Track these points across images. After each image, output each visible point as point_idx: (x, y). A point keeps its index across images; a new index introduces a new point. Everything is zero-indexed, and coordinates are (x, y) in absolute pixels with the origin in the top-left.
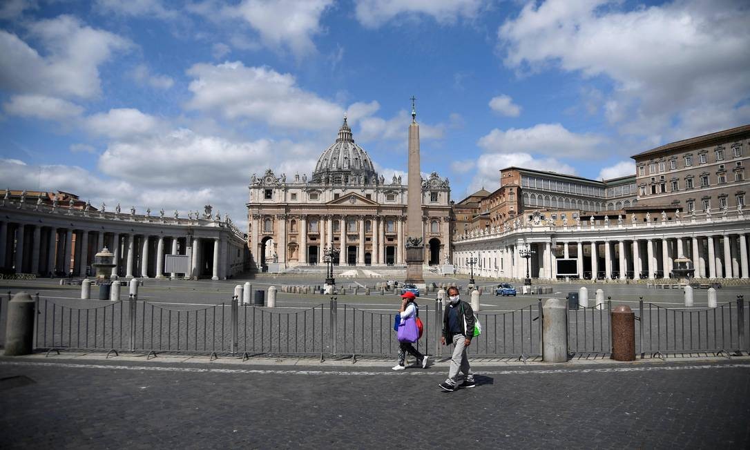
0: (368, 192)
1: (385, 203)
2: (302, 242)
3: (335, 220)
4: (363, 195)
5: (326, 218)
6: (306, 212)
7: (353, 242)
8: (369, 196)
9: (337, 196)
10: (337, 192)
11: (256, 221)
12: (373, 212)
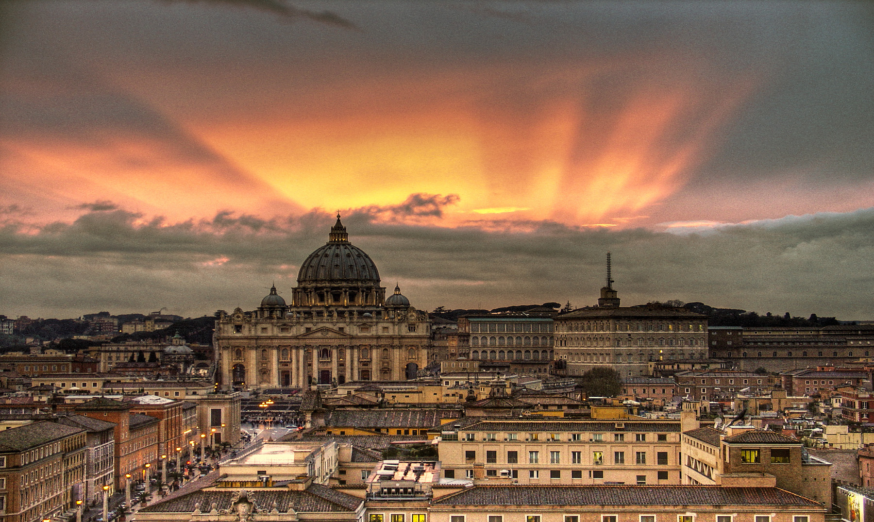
0: (341, 325)
1: (359, 334)
2: (275, 367)
3: (308, 348)
4: (336, 328)
5: (297, 348)
6: (276, 342)
7: (325, 367)
8: (341, 329)
9: (308, 329)
10: (308, 327)
11: (227, 351)
12: (346, 342)
